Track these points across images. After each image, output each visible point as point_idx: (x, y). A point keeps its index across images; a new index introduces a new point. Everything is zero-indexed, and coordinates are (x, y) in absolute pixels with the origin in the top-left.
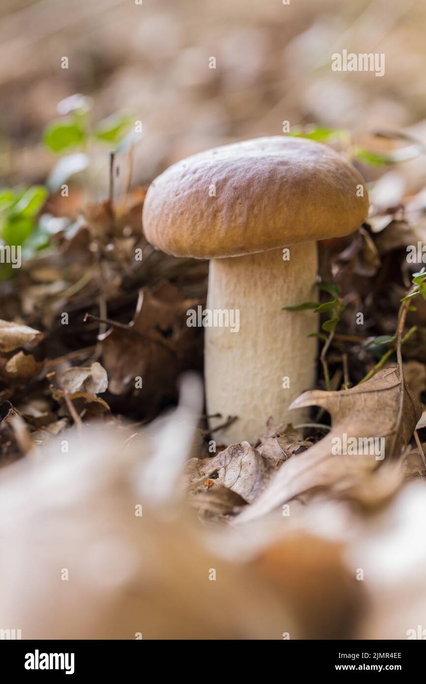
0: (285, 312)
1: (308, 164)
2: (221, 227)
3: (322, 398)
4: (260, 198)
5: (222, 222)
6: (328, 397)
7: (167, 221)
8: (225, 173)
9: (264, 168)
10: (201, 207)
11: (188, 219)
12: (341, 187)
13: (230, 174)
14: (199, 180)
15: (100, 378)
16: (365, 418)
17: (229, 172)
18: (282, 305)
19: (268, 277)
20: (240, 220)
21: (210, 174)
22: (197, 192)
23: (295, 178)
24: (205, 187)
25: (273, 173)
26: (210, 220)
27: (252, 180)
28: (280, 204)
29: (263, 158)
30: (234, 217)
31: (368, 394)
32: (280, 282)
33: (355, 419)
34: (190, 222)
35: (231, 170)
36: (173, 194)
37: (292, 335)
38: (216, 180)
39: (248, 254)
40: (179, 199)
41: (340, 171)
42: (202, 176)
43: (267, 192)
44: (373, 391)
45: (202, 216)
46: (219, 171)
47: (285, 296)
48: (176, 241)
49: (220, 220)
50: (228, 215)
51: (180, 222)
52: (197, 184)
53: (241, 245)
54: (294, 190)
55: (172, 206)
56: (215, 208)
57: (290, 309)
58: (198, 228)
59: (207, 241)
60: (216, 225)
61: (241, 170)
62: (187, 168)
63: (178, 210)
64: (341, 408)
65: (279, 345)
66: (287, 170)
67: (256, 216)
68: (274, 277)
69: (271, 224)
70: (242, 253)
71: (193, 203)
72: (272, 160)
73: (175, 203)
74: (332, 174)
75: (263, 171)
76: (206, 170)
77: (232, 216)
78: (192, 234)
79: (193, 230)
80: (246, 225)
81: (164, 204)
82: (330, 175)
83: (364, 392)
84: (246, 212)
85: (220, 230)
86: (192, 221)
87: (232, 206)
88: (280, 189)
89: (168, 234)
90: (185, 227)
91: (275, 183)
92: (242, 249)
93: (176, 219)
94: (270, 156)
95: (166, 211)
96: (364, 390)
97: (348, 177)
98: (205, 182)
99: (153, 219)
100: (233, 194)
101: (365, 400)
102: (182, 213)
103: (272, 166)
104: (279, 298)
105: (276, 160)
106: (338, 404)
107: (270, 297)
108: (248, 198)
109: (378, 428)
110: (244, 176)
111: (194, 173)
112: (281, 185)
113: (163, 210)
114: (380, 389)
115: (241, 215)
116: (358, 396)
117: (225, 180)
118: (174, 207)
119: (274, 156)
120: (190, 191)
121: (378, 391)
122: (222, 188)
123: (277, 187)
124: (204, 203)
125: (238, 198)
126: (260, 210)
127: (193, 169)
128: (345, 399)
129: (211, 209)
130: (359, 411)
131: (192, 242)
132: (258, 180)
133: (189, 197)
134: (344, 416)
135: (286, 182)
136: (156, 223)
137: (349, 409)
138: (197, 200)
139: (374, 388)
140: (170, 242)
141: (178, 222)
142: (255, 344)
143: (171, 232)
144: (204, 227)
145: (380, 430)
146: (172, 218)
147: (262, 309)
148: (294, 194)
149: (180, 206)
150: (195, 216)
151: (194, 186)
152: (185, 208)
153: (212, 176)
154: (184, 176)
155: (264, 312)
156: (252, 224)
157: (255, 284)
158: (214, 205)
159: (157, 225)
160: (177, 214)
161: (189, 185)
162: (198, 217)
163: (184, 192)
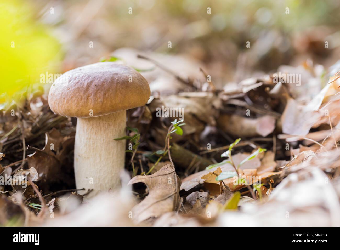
0: (114, 141)
1: (126, 74)
2: (91, 103)
3: (143, 179)
4: (108, 90)
5: (91, 101)
6: (145, 178)
7: (64, 101)
8: (91, 79)
9: (108, 76)
10: (81, 95)
11: (75, 100)
12: (141, 84)
13: (93, 79)
14: (78, 82)
15: (34, 174)
16: (163, 187)
17: (92, 79)
18: (113, 138)
19: (107, 125)
20: (100, 100)
21: (83, 79)
22: (78, 88)
23: (122, 80)
24: (82, 86)
25: (112, 79)
26: (85, 100)
27: (103, 82)
28: (117, 93)
29: (106, 72)
30: (97, 99)
31: (162, 176)
32: (112, 127)
33: (159, 187)
34: (76, 101)
35: (93, 78)
36: (66, 89)
37: (117, 151)
38: (87, 82)
39: (102, 115)
40: (70, 91)
41: (139, 77)
42: (79, 80)
43: (111, 87)
44: (164, 175)
45: (82, 99)
46: (88, 78)
47: (114, 134)
48: (69, 110)
49: (90, 100)
50: (94, 98)
51: (71, 102)
52: (78, 84)
53: (100, 111)
54: (123, 86)
55: (66, 94)
56: (88, 95)
57: (116, 140)
58: (80, 104)
59: (84, 110)
60: (88, 103)
61: (98, 77)
62: (70, 77)
63: (70, 96)
64: (152, 183)
65: (111, 156)
66: (118, 77)
67: (107, 98)
68: (109, 125)
69: (114, 102)
70: (100, 115)
71: (77, 93)
72: (110, 73)
73: (68, 93)
74: (137, 79)
75: (108, 78)
76: (81, 78)
77: (96, 98)
78: (77, 107)
79: (78, 105)
80: (103, 102)
81: (62, 93)
82: (136, 79)
83: (160, 176)
84: (102, 97)
85: (90, 105)
86: (77, 101)
87: (95, 94)
88: (117, 86)
89: (64, 107)
90: (73, 104)
91: (114, 83)
92: (100, 113)
93: (69, 101)
94: (109, 71)
95: (63, 97)
96: (160, 175)
97: (142, 80)
98: (81, 83)
99: (56, 100)
100: (95, 89)
101: (161, 179)
102: (72, 98)
103: (111, 75)
104: (111, 135)
105: (113, 73)
106: (151, 181)
107: (107, 134)
108: (103, 90)
109: (169, 191)
110: (100, 80)
111: (75, 79)
112: (117, 84)
113: (61, 96)
114: (166, 174)
115: (100, 98)
116: (158, 177)
117: (91, 82)
118: (67, 95)
119: (111, 71)
120: (75, 87)
121: (166, 175)
122: (90, 86)
123: (115, 85)
124: (82, 93)
125: (98, 90)
126: (108, 96)
127: (74, 77)
128: (153, 179)
129: (86, 96)
130: (159, 184)
131: (77, 110)
132: (106, 82)
133: (75, 90)
134: (153, 187)
135: (119, 82)
136: (58, 102)
137: (155, 183)
138: (79, 92)
139: (163, 173)
140: (66, 111)
141: (70, 102)
142: (100, 156)
143: (66, 106)
144: (83, 104)
145: (171, 192)
146: (67, 100)
147: (103, 140)
148: (123, 88)
149: (71, 94)
150: (78, 99)
151: (77, 85)
152: (73, 95)
153: (84, 81)
154: (70, 81)
155: (105, 141)
156: (105, 102)
157: (101, 129)
158: (87, 94)
159: (59, 103)
160: (69, 98)
161: (74, 85)
162: (80, 99)
163: (72, 88)
